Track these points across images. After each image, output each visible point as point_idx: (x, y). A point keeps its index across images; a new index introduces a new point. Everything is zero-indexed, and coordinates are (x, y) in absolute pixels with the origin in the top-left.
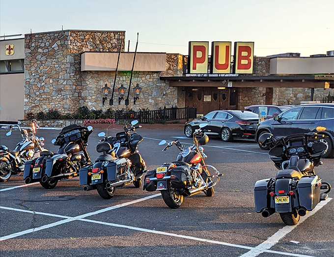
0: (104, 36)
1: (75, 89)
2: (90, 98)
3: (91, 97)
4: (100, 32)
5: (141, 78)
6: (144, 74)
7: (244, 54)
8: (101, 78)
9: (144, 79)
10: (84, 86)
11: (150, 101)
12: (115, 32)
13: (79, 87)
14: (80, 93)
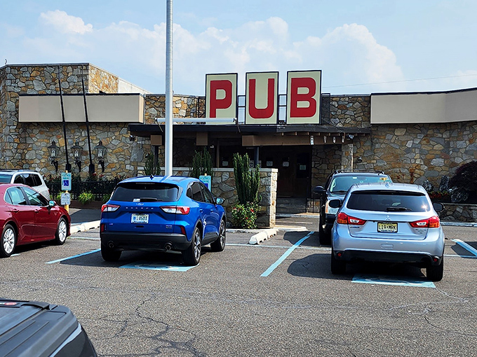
0: (57, 71)
1: (17, 149)
2: (38, 162)
3: (39, 160)
4: (51, 67)
5: (113, 133)
6: (118, 127)
7: (303, 91)
8: (54, 133)
9: (117, 134)
10: (29, 144)
11: (128, 167)
12: (74, 66)
13: (22, 146)
14: (23, 154)
